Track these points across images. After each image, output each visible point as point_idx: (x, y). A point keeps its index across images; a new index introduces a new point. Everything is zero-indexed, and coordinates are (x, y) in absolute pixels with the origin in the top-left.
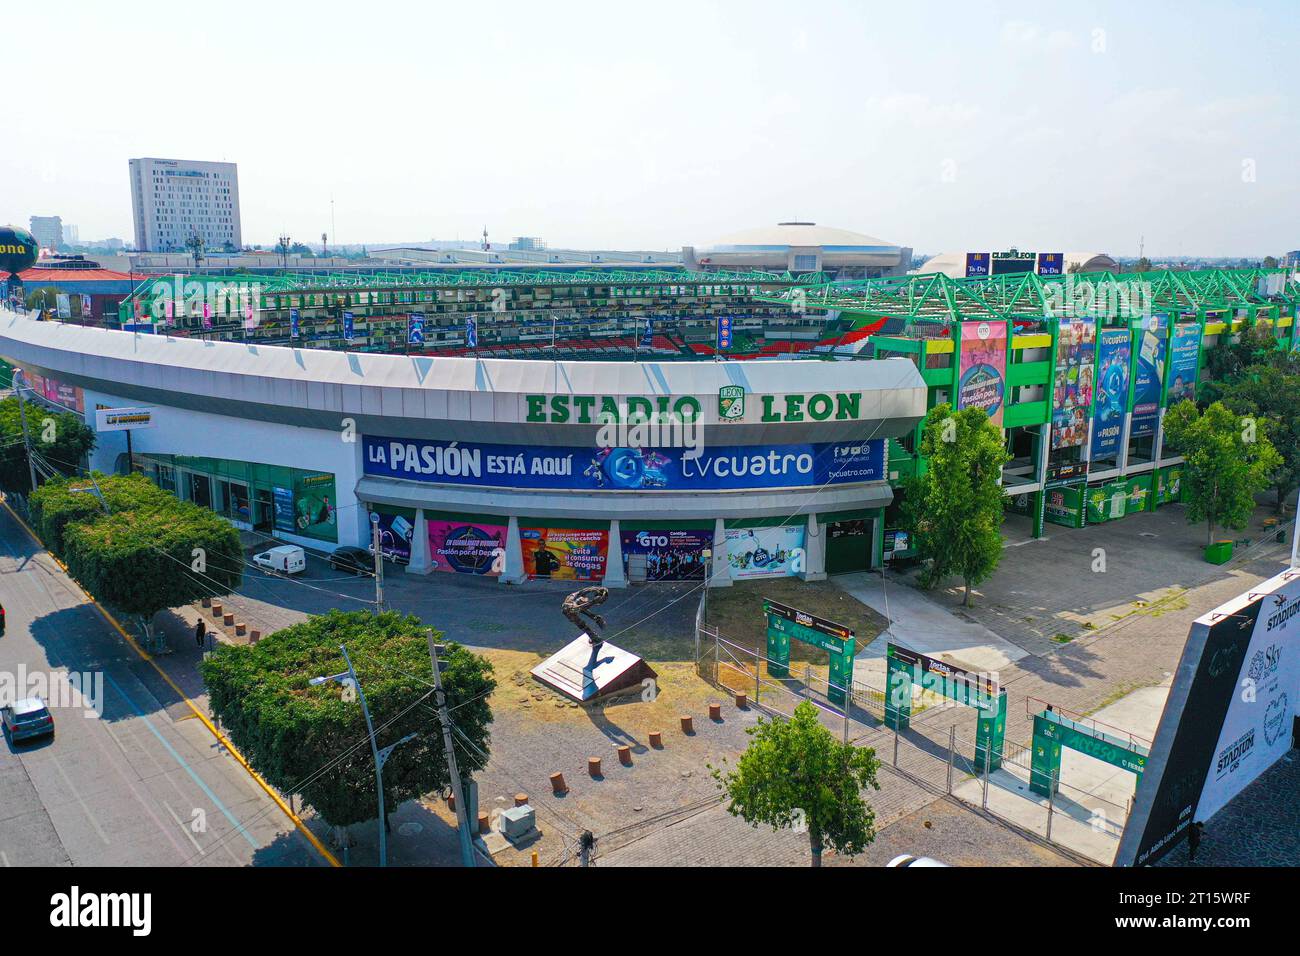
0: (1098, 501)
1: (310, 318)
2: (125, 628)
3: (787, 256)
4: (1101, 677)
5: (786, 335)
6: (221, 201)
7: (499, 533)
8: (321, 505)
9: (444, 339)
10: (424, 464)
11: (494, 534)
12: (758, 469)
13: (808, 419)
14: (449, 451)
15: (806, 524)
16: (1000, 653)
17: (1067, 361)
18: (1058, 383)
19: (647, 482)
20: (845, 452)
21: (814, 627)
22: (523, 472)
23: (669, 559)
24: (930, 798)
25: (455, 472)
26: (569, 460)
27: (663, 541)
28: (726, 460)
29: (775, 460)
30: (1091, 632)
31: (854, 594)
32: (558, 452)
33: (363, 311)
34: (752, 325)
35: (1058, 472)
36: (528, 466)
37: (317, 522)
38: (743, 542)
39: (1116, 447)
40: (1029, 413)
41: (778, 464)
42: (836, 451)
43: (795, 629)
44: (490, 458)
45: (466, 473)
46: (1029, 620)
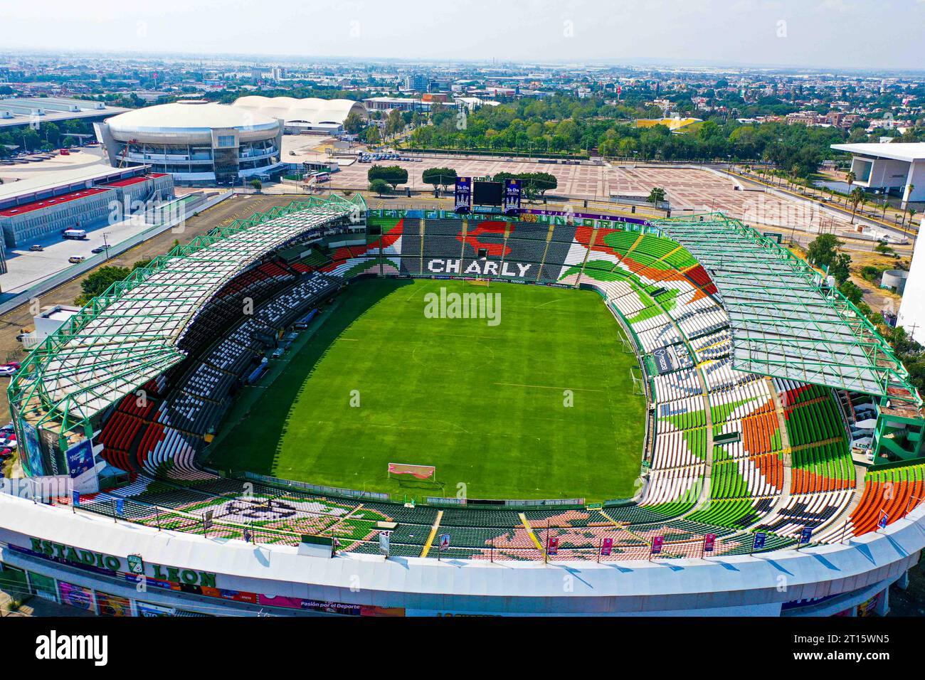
3: (210, 136)
5: (342, 243)
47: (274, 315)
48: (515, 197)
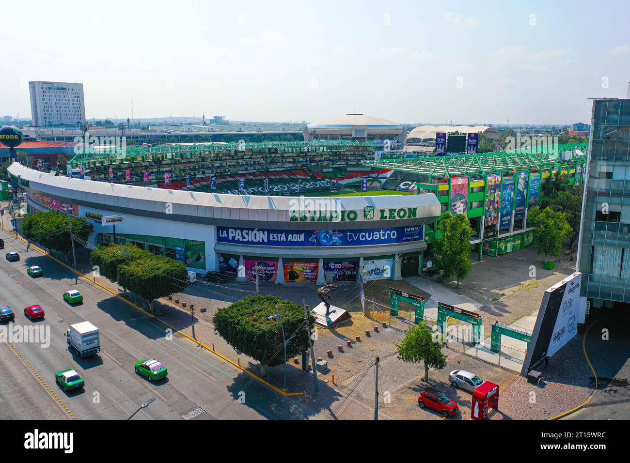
0: (502, 245)
1: (146, 166)
2: (136, 305)
3: (351, 130)
4: (510, 313)
5: (356, 169)
6: (76, 102)
7: (274, 264)
8: (198, 254)
9: (205, 174)
10: (244, 237)
11: (272, 264)
12: (376, 237)
13: (397, 218)
14: (254, 232)
15: (394, 258)
16: (473, 305)
17: (491, 191)
18: (487, 200)
19: (334, 243)
20: (409, 230)
21: (409, 297)
22: (285, 240)
23: (342, 273)
24: (458, 355)
25: (257, 240)
26: (303, 235)
27: (339, 266)
28: (364, 234)
29: (383, 234)
30: (505, 297)
31: (414, 285)
32: (299, 232)
33: (169, 162)
34: (341, 164)
35: (487, 235)
36: (287, 238)
37: (196, 261)
38: (370, 266)
39: (509, 224)
40: (477, 212)
41: (384, 235)
42: (405, 230)
43: (401, 298)
44: (271, 235)
45: (261, 241)
46: (482, 293)
47: (278, 189)
48: (474, 146)
